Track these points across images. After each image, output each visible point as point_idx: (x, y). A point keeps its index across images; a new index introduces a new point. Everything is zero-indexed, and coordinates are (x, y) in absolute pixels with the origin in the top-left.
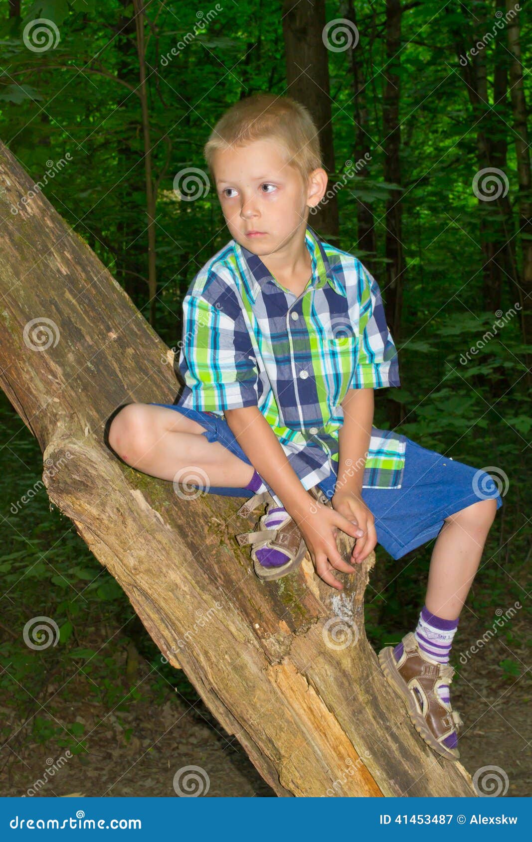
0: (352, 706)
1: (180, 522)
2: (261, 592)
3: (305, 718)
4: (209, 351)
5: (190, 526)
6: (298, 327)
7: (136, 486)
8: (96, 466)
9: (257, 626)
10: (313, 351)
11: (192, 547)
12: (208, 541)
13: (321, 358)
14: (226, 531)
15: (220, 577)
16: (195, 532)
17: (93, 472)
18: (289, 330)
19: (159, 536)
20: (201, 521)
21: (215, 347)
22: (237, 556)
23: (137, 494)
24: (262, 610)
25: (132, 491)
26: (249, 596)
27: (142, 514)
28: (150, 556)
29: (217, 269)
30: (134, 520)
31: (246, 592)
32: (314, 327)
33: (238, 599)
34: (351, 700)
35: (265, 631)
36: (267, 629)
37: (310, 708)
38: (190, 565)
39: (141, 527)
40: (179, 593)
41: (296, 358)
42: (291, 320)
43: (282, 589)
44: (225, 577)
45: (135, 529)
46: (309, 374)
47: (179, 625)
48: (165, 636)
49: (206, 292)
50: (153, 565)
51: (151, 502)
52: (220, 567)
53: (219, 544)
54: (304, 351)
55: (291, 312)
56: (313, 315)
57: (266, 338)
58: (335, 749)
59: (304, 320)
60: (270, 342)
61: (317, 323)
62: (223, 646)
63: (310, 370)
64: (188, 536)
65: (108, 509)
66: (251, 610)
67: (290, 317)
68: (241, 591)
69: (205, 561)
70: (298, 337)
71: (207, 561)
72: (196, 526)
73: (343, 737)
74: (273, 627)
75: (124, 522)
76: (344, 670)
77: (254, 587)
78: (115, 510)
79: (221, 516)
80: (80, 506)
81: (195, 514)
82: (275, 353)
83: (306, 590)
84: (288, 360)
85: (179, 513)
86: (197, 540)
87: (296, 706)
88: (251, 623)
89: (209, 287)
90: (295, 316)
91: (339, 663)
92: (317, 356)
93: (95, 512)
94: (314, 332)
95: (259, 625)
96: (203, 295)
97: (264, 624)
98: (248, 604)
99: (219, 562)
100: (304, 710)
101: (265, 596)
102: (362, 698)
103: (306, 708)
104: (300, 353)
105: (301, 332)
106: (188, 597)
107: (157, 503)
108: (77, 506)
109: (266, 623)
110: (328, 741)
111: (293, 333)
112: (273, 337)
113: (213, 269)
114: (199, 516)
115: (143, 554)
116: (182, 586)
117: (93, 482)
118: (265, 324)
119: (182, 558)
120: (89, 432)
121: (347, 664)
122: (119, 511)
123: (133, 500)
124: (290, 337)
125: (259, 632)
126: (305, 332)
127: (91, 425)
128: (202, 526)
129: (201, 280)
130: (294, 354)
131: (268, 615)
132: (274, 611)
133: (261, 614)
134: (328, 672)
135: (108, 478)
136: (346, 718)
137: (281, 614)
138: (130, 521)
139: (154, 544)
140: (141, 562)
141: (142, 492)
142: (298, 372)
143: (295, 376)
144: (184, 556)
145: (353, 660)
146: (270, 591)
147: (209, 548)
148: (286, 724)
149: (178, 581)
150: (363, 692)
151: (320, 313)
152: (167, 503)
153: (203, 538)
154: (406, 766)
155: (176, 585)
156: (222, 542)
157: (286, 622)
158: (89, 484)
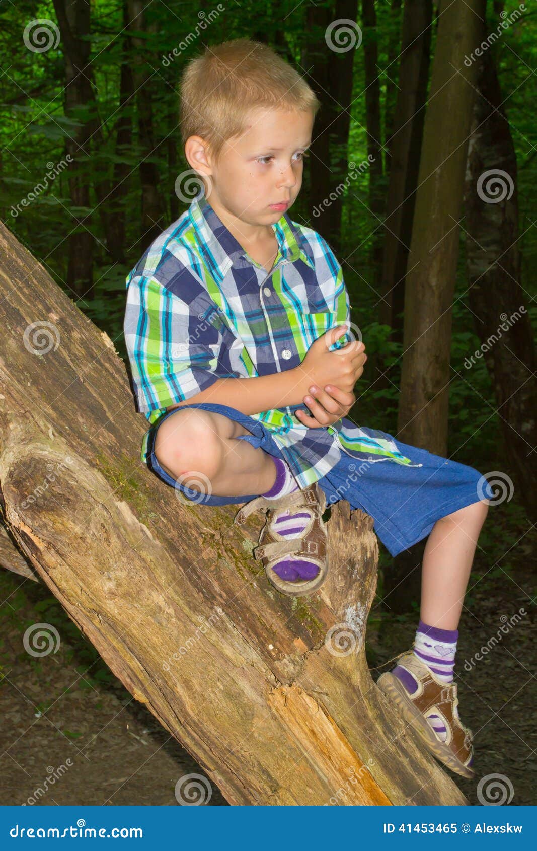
0: (363, 723)
1: (169, 535)
2: (273, 608)
3: (306, 742)
4: (162, 345)
5: (183, 540)
6: (273, 304)
7: (122, 496)
8: (74, 475)
9: (271, 647)
10: (293, 327)
11: (185, 563)
12: (204, 556)
13: (302, 334)
14: (221, 542)
15: (221, 596)
16: (188, 546)
17: (73, 483)
18: (264, 307)
19: (144, 554)
20: (193, 532)
21: (167, 339)
22: (239, 570)
23: (123, 506)
24: (275, 628)
25: (118, 503)
26: (258, 614)
27: (129, 529)
28: (132, 577)
29: (173, 248)
30: (119, 537)
31: (254, 610)
32: (290, 302)
33: (244, 619)
34: (361, 717)
35: (280, 651)
36: (281, 649)
37: (312, 731)
38: (180, 583)
39: (125, 545)
40: (162, 618)
41: (275, 337)
42: (265, 297)
43: (295, 603)
44: (227, 594)
45: (118, 547)
46: (292, 353)
47: (153, 653)
48: (132, 667)
49: (159, 273)
50: (133, 586)
51: (138, 515)
52: (222, 585)
53: (216, 557)
54: (283, 329)
55: (263, 289)
56: (286, 288)
57: (240, 317)
58: (341, 771)
59: (277, 295)
60: (245, 322)
61: (292, 297)
62: (214, 672)
63: (293, 348)
64: (178, 551)
65: (92, 525)
66: (262, 629)
67: (263, 293)
68: (248, 609)
69: (199, 578)
70: (274, 314)
71: (203, 578)
72: (190, 539)
73: (350, 758)
74: (289, 646)
75: (107, 540)
76: (354, 686)
77: (263, 603)
78: (99, 526)
79: (211, 526)
80: (62, 524)
81: (186, 524)
82: (253, 333)
83: (320, 602)
84: (268, 340)
85: (169, 525)
86: (191, 555)
87: (296, 730)
88: (262, 645)
89: (163, 267)
90: (267, 292)
91: (349, 679)
92: (298, 332)
93: (78, 529)
94: (290, 306)
95: (273, 645)
96: (155, 275)
97: (278, 644)
98: (259, 625)
99: (219, 578)
100: (306, 733)
101: (277, 612)
102: (371, 713)
103: (307, 731)
104: (279, 331)
105: (277, 309)
106: (174, 620)
107: (144, 515)
108: (59, 525)
109: (280, 643)
110: (333, 764)
111: (268, 310)
112: (249, 316)
113: (168, 248)
114: (190, 527)
115: (122, 574)
116: (166, 610)
117: (76, 495)
118: (237, 303)
119: (170, 577)
120: (53, 434)
121: (356, 678)
122: (104, 527)
123: (119, 513)
124: (266, 316)
125: (273, 653)
126: (281, 308)
127: (54, 426)
128: (196, 539)
129: (153, 258)
130: (273, 334)
131: (282, 634)
132: (288, 628)
133: (274, 634)
134: (338, 689)
135: (89, 489)
136: (358, 737)
137: (296, 630)
138: (114, 539)
139: (137, 563)
140: (119, 585)
141: (128, 503)
142: (280, 353)
143: (276, 358)
144: (173, 574)
145: (362, 673)
146: (283, 607)
147: (206, 564)
148: (288, 751)
149: (162, 603)
150: (372, 707)
151: (293, 286)
152: (153, 514)
153: (198, 552)
154: (419, 781)
155: (160, 608)
156: (220, 556)
157: (303, 639)
158: (71, 497)
